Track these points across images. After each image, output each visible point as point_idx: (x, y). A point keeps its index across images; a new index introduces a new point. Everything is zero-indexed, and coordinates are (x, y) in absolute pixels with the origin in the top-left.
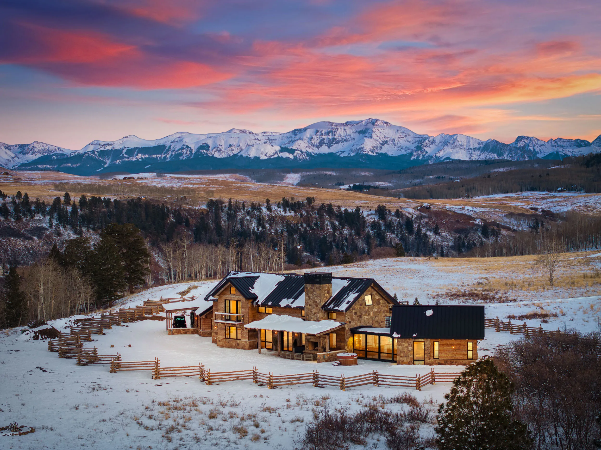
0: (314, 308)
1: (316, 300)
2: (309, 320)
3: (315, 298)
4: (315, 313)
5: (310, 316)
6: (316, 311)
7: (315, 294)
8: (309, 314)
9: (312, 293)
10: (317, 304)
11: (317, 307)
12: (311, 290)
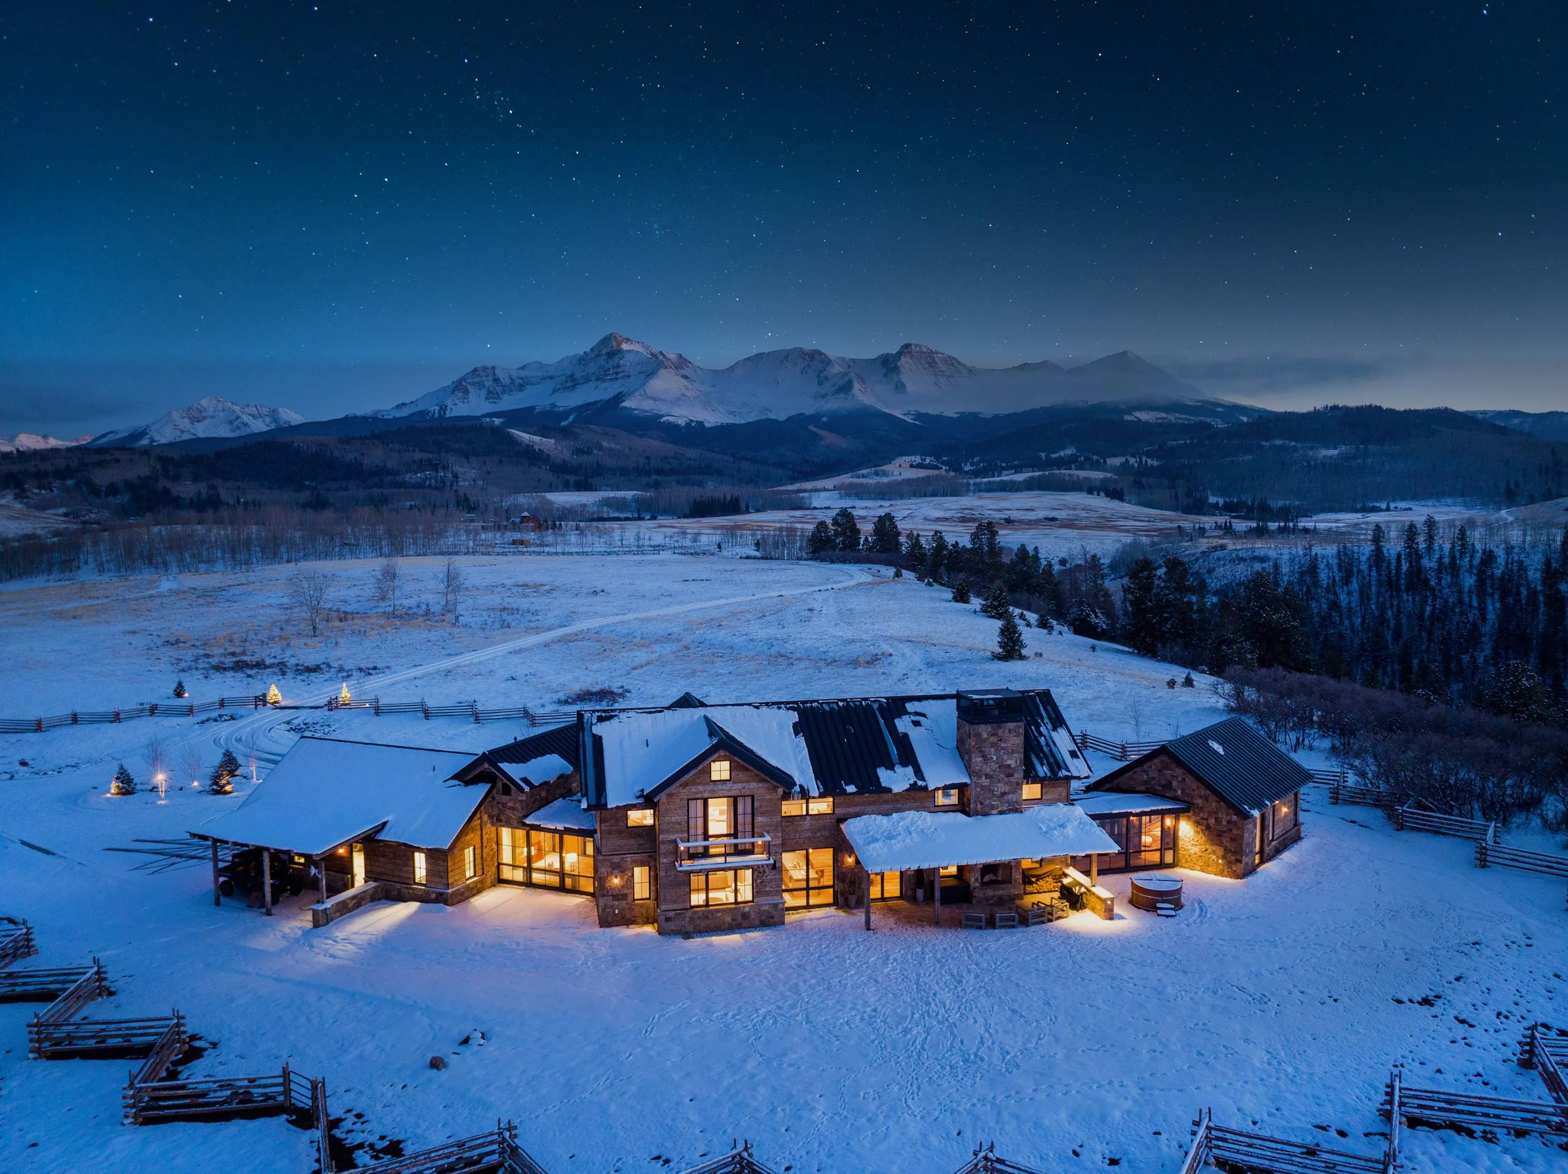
0: (999, 781)
1: (1009, 762)
2: (986, 814)
3: (1005, 757)
4: (1003, 794)
5: (987, 802)
6: (1007, 789)
7: (1003, 748)
8: (985, 799)
9: (993, 745)
10: (1010, 771)
11: (1012, 779)
12: (993, 739)
